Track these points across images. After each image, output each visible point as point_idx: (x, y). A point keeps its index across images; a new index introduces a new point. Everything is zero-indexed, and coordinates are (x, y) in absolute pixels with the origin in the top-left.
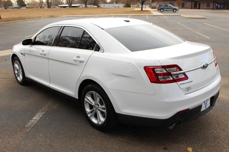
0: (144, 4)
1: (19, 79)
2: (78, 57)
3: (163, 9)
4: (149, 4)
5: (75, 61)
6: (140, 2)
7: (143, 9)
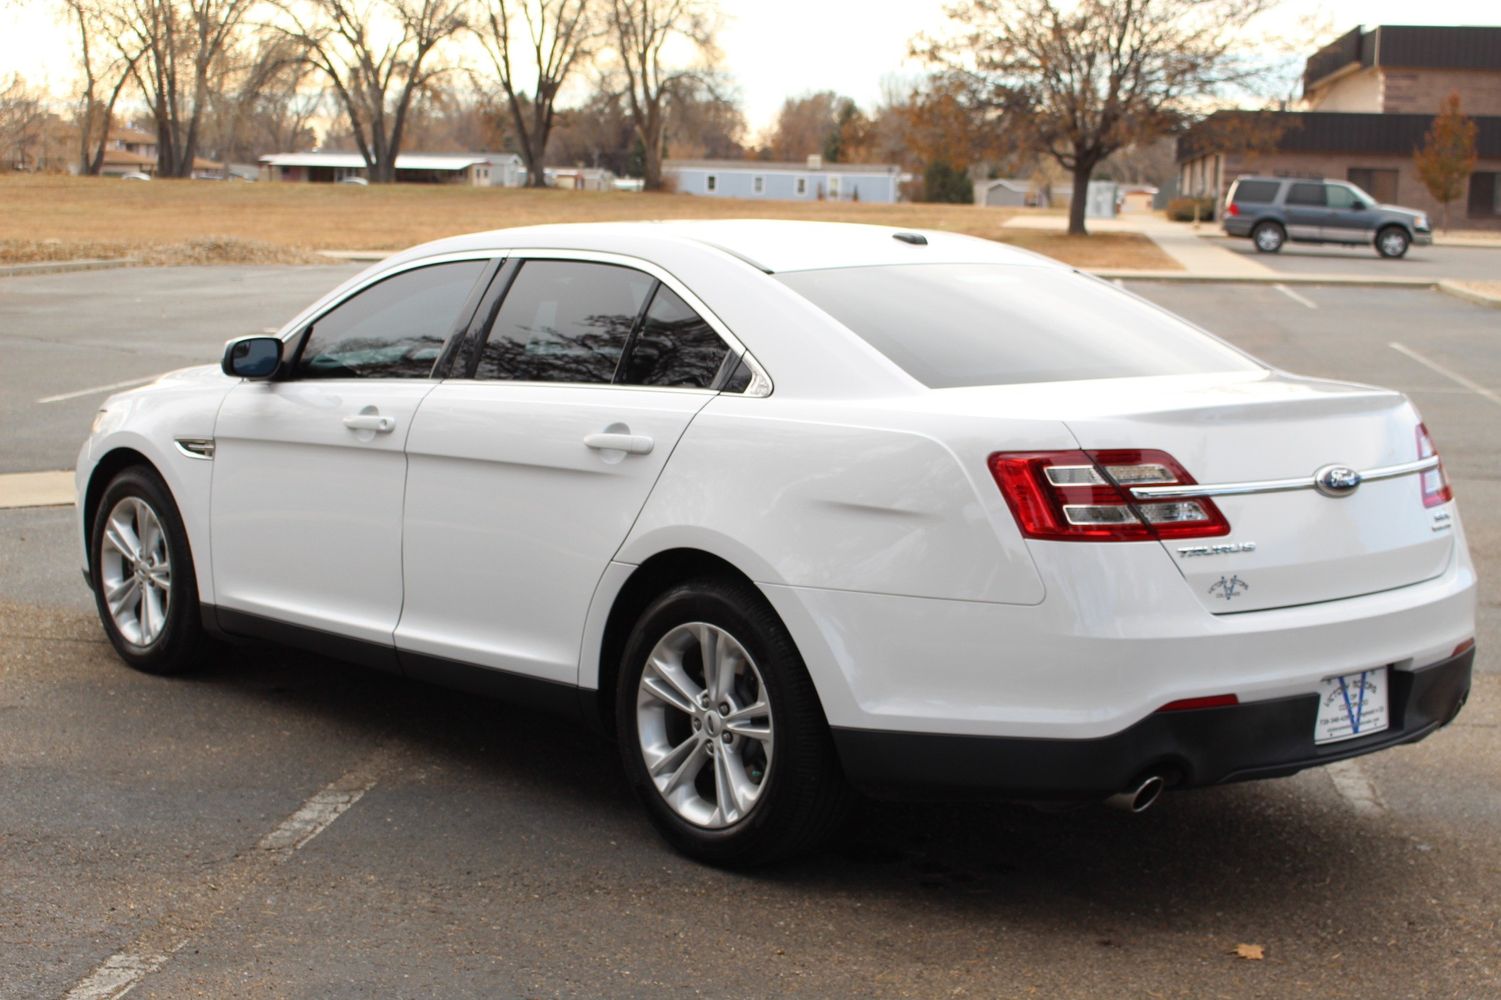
0: (1102, 177)
1: (129, 631)
2: (618, 427)
3: (1276, 224)
4: (1150, 181)
5: (596, 449)
6: (1059, 158)
7: (1092, 224)
